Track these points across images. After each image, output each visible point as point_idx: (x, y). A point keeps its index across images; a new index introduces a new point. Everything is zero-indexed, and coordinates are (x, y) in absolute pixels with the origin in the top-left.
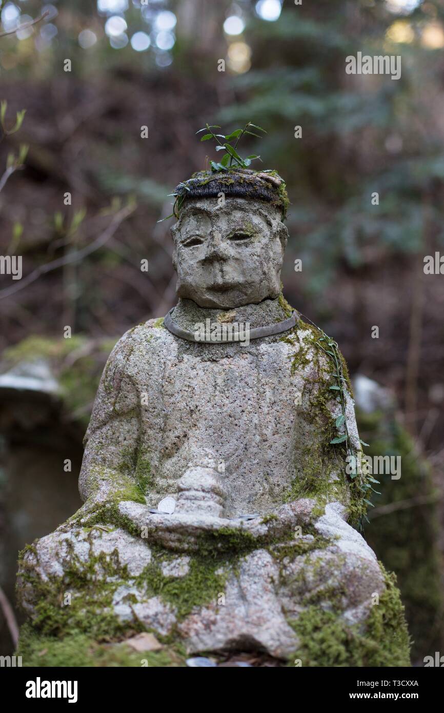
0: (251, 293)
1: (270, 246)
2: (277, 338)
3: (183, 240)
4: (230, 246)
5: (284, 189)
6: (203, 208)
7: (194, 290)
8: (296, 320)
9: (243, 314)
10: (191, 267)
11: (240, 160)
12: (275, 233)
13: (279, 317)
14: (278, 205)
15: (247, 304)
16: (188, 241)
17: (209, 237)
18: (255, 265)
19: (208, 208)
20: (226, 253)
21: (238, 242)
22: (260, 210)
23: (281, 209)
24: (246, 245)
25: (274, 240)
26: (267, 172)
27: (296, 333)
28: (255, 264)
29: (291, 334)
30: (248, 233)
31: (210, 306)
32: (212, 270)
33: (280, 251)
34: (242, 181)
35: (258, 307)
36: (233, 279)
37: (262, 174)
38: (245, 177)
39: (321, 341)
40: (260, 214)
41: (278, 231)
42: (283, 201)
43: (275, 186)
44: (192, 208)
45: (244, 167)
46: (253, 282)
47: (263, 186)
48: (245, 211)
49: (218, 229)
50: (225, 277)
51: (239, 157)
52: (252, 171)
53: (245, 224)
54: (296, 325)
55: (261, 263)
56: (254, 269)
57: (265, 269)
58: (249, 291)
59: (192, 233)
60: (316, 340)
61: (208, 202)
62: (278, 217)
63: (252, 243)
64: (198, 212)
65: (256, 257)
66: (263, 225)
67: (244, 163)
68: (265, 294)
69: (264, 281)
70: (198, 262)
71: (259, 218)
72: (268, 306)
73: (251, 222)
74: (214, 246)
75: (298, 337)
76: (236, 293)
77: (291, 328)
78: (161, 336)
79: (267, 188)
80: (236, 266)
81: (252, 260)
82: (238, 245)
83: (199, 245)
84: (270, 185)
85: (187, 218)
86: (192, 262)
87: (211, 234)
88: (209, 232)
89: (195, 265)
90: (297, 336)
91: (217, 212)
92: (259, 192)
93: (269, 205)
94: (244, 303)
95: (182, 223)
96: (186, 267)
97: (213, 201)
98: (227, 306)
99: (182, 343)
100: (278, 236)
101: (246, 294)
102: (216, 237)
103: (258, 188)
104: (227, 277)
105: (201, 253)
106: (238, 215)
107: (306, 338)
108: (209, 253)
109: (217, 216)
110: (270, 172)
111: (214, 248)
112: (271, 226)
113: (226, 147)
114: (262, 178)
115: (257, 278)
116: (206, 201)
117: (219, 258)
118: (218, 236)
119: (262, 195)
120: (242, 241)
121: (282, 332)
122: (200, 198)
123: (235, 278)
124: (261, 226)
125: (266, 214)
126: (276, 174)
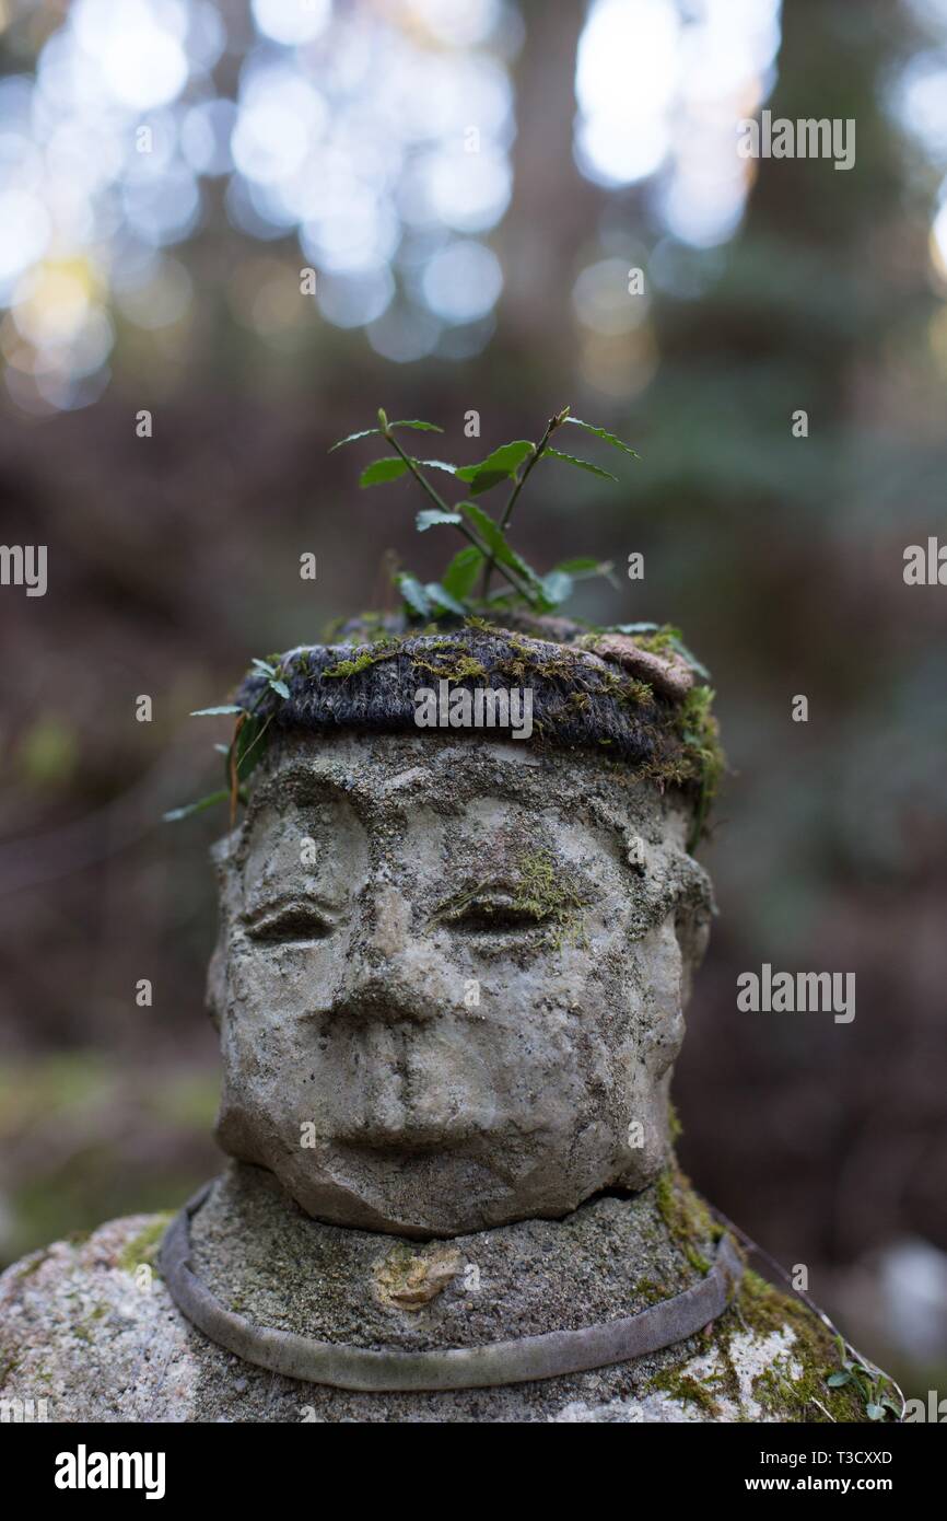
0: (533, 1175)
1: (629, 967)
2: (642, 1376)
3: (249, 911)
4: (449, 957)
5: (703, 709)
6: (338, 780)
7: (282, 1142)
8: (729, 1287)
9: (490, 1268)
10: (270, 1037)
11: (524, 576)
12: (657, 907)
13: (653, 1276)
14: (674, 782)
15: (514, 1222)
16: (270, 918)
17: (357, 913)
18: (555, 1052)
19: (362, 783)
20: (427, 989)
21: (484, 941)
22: (595, 801)
23: (689, 795)
24: (521, 958)
25: (650, 934)
26: (634, 634)
27: (724, 1352)
28: (557, 1046)
29: (702, 1352)
30: (534, 906)
31: (347, 1218)
32: (362, 1060)
33: (675, 986)
34: (518, 669)
35: (562, 1232)
36: (454, 1110)
37: (614, 642)
38: (533, 649)
39: (832, 1389)
40: (594, 819)
41: (668, 898)
42: (698, 763)
43: (667, 695)
44: (293, 776)
45: (540, 606)
46: (544, 1129)
47: (612, 694)
48: (525, 804)
49: (399, 878)
50: (415, 1101)
51: (520, 562)
52: (571, 626)
53: (519, 865)
54: (728, 1309)
55: (585, 1046)
56: (551, 1072)
57: (603, 1071)
58: (525, 1167)
59: (286, 887)
60: (812, 1383)
61: (366, 753)
62: (674, 829)
63: (547, 948)
64: (318, 796)
65: (561, 1017)
66: (604, 872)
67: (539, 588)
68: (596, 1180)
69: (593, 1126)
70: (302, 1020)
71: (586, 838)
72: (606, 1227)
73: (549, 857)
74: (374, 955)
75: (733, 1373)
76: (466, 1171)
77: (703, 1330)
78: (139, 1316)
79: (632, 703)
80: (472, 1049)
81: (544, 1027)
82: (483, 955)
83: (312, 944)
84: (645, 692)
85: (272, 817)
86: (276, 1018)
87: (366, 897)
88: (357, 888)
89: (290, 1032)
90: (730, 1365)
91: (401, 802)
92: (594, 719)
93: (634, 780)
94: (497, 1215)
95: (252, 837)
96: (249, 1038)
97: (385, 749)
98: (423, 1225)
99: (217, 1365)
100: (671, 919)
101: (509, 1180)
102: (384, 917)
103: (590, 702)
104: (425, 1102)
105: (320, 980)
106: (491, 819)
107: (767, 1376)
108: (349, 985)
109: (398, 818)
110: (650, 633)
111: (374, 966)
112: (642, 875)
113: (465, 519)
114: (609, 658)
115: (560, 1113)
116: (355, 747)
117: (394, 1015)
118: (394, 910)
119: (606, 734)
120: (504, 941)
121: (667, 1349)
122: (332, 731)
123: (463, 1108)
124: (592, 874)
125: (619, 817)
126: (673, 641)
